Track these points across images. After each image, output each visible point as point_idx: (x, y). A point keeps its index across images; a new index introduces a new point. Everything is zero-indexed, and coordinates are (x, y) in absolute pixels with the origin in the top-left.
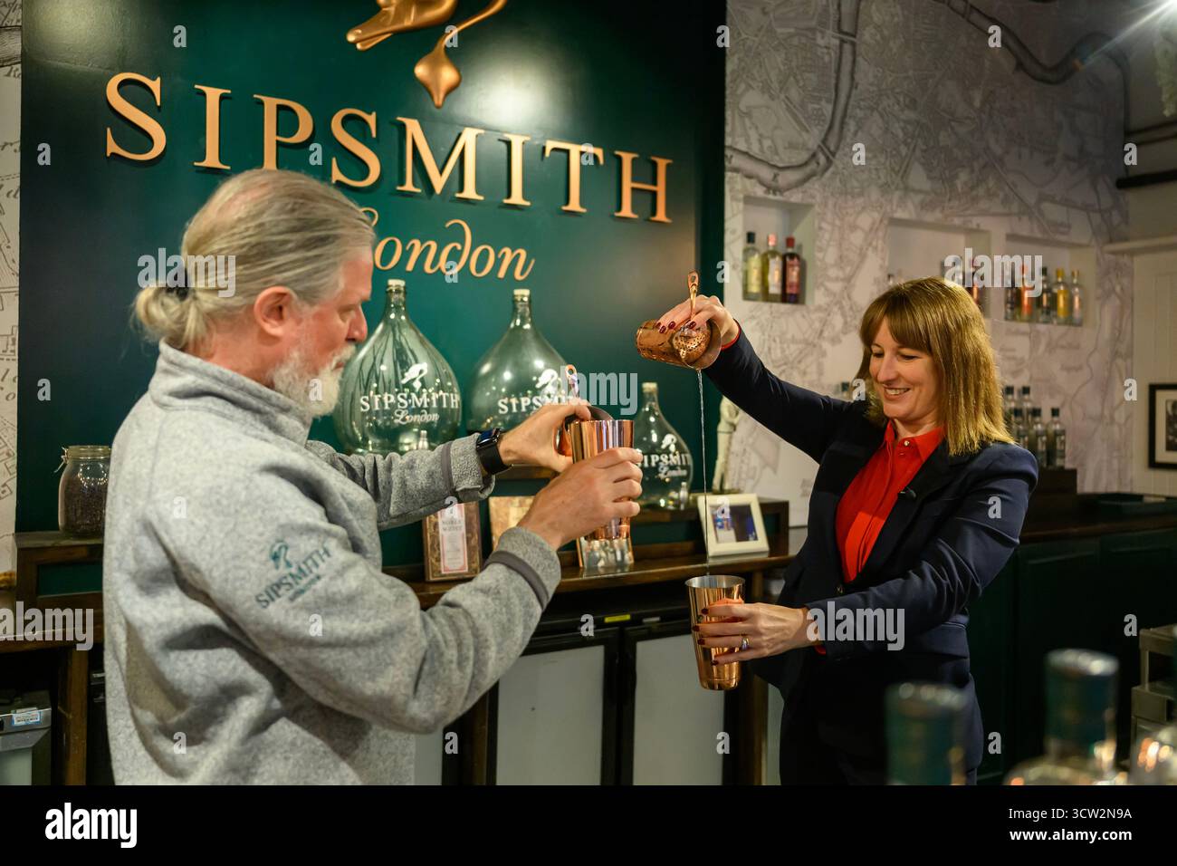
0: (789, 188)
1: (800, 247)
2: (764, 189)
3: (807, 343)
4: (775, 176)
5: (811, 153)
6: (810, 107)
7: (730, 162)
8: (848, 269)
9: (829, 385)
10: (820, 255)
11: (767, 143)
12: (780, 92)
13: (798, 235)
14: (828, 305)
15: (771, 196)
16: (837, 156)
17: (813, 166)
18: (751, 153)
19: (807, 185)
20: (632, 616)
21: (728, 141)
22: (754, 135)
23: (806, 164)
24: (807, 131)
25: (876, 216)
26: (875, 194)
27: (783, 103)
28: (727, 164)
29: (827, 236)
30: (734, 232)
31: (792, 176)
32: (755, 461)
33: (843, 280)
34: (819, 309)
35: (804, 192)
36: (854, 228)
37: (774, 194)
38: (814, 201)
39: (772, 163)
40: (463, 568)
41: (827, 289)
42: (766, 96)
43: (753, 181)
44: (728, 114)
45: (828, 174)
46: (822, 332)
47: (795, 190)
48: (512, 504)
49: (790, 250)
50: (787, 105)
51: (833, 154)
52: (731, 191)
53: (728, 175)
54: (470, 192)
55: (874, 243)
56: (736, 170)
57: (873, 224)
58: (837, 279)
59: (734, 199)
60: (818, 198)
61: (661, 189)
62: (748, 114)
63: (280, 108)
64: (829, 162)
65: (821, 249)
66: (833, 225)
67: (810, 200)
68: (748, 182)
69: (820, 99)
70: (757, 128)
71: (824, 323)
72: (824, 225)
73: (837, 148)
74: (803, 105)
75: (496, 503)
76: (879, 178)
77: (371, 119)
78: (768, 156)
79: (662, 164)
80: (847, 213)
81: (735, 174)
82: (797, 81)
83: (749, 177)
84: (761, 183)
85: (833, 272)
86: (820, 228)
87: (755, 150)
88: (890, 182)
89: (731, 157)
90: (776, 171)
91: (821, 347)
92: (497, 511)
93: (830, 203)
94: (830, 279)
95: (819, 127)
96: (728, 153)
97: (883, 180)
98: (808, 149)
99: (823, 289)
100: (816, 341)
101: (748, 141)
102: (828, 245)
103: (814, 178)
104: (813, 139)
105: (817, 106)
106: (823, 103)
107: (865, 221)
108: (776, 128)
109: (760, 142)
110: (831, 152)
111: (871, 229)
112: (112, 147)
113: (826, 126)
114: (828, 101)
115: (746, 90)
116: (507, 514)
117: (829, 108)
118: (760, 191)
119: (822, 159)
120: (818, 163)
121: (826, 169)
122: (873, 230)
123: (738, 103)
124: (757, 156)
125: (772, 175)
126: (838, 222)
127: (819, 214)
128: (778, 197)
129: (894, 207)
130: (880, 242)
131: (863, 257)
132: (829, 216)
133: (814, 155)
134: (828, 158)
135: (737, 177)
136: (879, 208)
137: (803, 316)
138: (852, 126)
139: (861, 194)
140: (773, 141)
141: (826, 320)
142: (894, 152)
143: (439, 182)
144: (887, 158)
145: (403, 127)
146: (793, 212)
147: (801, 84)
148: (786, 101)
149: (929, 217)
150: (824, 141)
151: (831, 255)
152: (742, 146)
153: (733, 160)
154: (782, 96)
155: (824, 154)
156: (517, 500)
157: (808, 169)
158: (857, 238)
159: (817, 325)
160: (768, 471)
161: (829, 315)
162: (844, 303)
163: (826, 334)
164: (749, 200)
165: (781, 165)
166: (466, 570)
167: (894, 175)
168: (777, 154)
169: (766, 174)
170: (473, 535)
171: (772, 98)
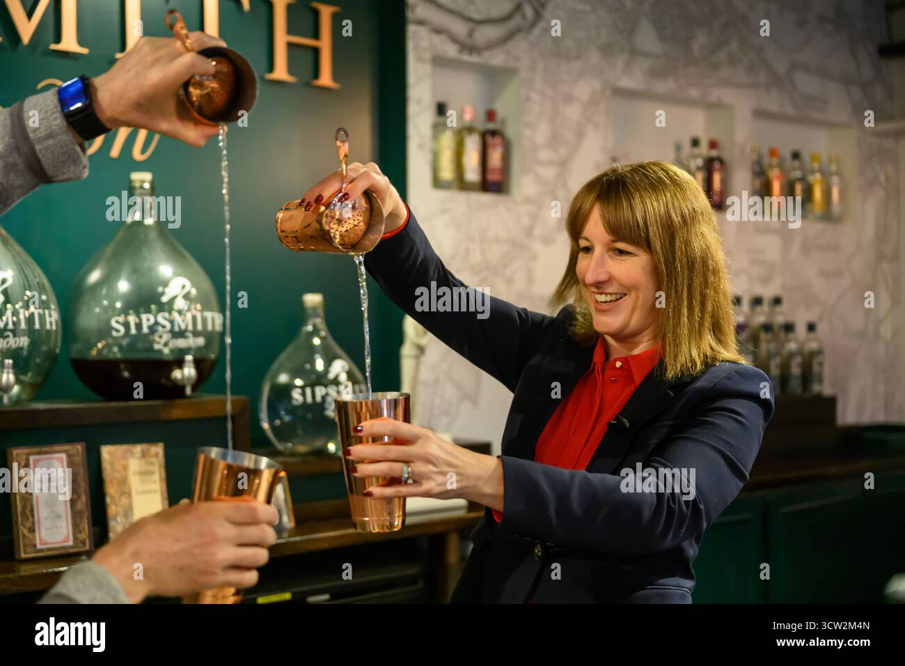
0: (489, 47)
1: (504, 122)
2: (458, 47)
3: (513, 243)
4: (471, 32)
5: (514, 4)
8: (563, 151)
10: (527, 132)
13: (501, 108)
14: (539, 195)
15: (466, 57)
17: (517, 20)
18: (441, 2)
19: (510, 44)
20: (293, 594)
23: (509, 17)
25: (596, 84)
26: (594, 57)
28: (409, 14)
29: (536, 108)
30: (419, 102)
31: (491, 32)
32: (450, 392)
33: (557, 164)
34: (528, 200)
35: (507, 53)
36: (569, 99)
37: (470, 54)
38: (519, 64)
39: (467, 15)
40: (66, 540)
41: (537, 176)
43: (443, 37)
45: (536, 30)
46: (531, 229)
47: (495, 50)
48: (132, 453)
49: (491, 126)
51: (543, 6)
52: (414, 48)
53: (411, 28)
54: (68, 42)
55: (594, 119)
56: (421, 23)
57: (593, 94)
58: (549, 163)
59: (419, 59)
60: (525, 61)
61: (325, 45)
64: (538, 15)
65: (529, 126)
66: (544, 95)
67: (515, 64)
68: (436, 38)
71: (534, 217)
72: (534, 96)
75: (110, 453)
76: (600, 37)
78: (462, 6)
79: (326, 12)
80: (561, 80)
81: (420, 28)
83: (438, 31)
84: (453, 39)
85: (544, 155)
86: (528, 99)
88: (612, 43)
89: (414, 5)
90: (472, 25)
91: (530, 248)
92: (112, 464)
93: (540, 67)
94: (540, 163)
96: (410, 1)
97: (604, 40)
99: (532, 176)
100: (524, 241)
102: (538, 119)
103: (520, 36)
107: (584, 90)
110: (539, 3)
111: (590, 102)
116: (125, 468)
118: (452, 51)
119: (529, 12)
120: (524, 17)
121: (534, 25)
122: (593, 102)
124: (446, 6)
125: (467, 31)
126: (549, 92)
127: (525, 81)
128: (474, 59)
129: (619, 74)
130: (602, 117)
131: (580, 135)
132: (539, 84)
133: (519, 7)
134: (536, 11)
135: (423, 31)
136: (599, 75)
137: (509, 210)
139: (578, 57)
141: (536, 215)
142: (617, 6)
143: (25, 29)
144: (608, 13)
146: (495, 78)
149: (662, 87)
151: (541, 133)
153: (416, 10)
155: (531, 5)
156: (138, 449)
157: (511, 24)
158: (573, 112)
159: (526, 221)
160: (466, 406)
161: (539, 207)
162: (559, 193)
163: (537, 231)
164: (439, 62)
165: (477, 17)
166: (71, 543)
167: (617, 34)
168: (473, 2)
169: (460, 29)
170: (79, 496)
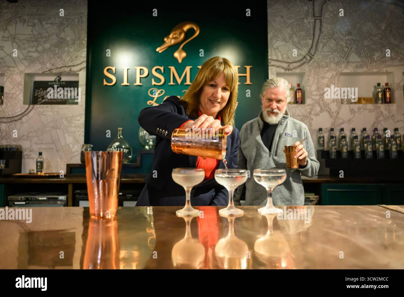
0: (295, 68)
1: (303, 86)
2: (284, 70)
3: (304, 116)
4: (289, 65)
5: (303, 56)
6: (302, 42)
7: (270, 63)
9: (315, 130)
10: (309, 88)
11: (285, 56)
12: (290, 39)
13: (302, 83)
14: (313, 104)
15: (287, 72)
16: (315, 56)
17: (305, 60)
18: (278, 60)
19: (302, 67)
21: (269, 57)
22: (279, 55)
23: (302, 60)
24: (302, 50)
25: (334, 73)
26: (333, 66)
27: (291, 43)
28: (269, 64)
29: (312, 82)
31: (295, 65)
33: (319, 95)
34: (309, 105)
35: (301, 69)
36: (323, 78)
37: (288, 70)
38: (305, 71)
39: (287, 62)
41: (312, 99)
42: (284, 42)
43: (280, 68)
44: (269, 50)
45: (311, 62)
46: (311, 112)
47: (297, 69)
49: (299, 88)
50: (292, 43)
51: (313, 56)
52: (271, 72)
53: (270, 68)
54: (188, 82)
55: (334, 82)
56: (273, 66)
57: (333, 75)
58: (317, 95)
59: (272, 74)
60: (307, 70)
61: (248, 75)
62: (277, 48)
63: (141, 69)
64: (311, 58)
65: (309, 86)
66: (314, 78)
67: (303, 71)
68: (277, 69)
69: (307, 39)
70: (281, 52)
71: (312, 110)
73: (315, 53)
74: (299, 42)
76: (335, 60)
77: (162, 68)
78: (286, 60)
79: (248, 68)
80: (320, 73)
81: (272, 67)
82: (297, 36)
83: (278, 67)
84: (283, 68)
85: (314, 93)
86: (309, 79)
87: (280, 58)
88: (340, 61)
89: (271, 62)
90: (289, 64)
91: (310, 117)
93: (313, 71)
94: (313, 95)
95: (307, 48)
96: (269, 61)
97: (336, 60)
98: (302, 55)
99: (310, 99)
100: (308, 115)
101: (277, 56)
102: (312, 84)
103: (305, 64)
104: (304, 52)
105: (305, 42)
106: (308, 40)
107: (329, 75)
108: (288, 51)
109: (282, 56)
110: (312, 55)
111: (332, 78)
112: (105, 83)
113: (310, 47)
114: (310, 39)
115: (276, 41)
117: (311, 41)
118: (282, 71)
119: (308, 58)
120: (307, 59)
121: (310, 60)
122: (333, 77)
123: (273, 46)
124: (281, 60)
125: (287, 65)
126: (316, 77)
127: (307, 75)
128: (290, 72)
129: (343, 69)
130: (336, 81)
131: (328, 87)
132: (312, 75)
133: (305, 57)
134: (311, 57)
135: (274, 68)
136: (335, 70)
137: (302, 108)
138: (321, 45)
139: (327, 66)
140: (287, 55)
141: (312, 108)
142: (341, 51)
143: (179, 81)
144: (338, 53)
145: (170, 69)
147: (298, 36)
148: (293, 42)
149: (360, 70)
150: (309, 52)
151: (314, 87)
152: (275, 58)
153: (271, 63)
154: (291, 41)
155: (309, 56)
157: (302, 62)
158: (326, 81)
159: (308, 110)
161: (314, 107)
162: (320, 102)
164: (278, 74)
165: (290, 62)
167: (342, 59)
168: (289, 58)
169: (285, 65)
171: (286, 42)
